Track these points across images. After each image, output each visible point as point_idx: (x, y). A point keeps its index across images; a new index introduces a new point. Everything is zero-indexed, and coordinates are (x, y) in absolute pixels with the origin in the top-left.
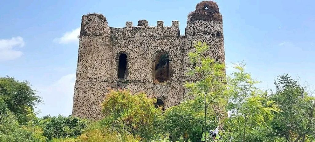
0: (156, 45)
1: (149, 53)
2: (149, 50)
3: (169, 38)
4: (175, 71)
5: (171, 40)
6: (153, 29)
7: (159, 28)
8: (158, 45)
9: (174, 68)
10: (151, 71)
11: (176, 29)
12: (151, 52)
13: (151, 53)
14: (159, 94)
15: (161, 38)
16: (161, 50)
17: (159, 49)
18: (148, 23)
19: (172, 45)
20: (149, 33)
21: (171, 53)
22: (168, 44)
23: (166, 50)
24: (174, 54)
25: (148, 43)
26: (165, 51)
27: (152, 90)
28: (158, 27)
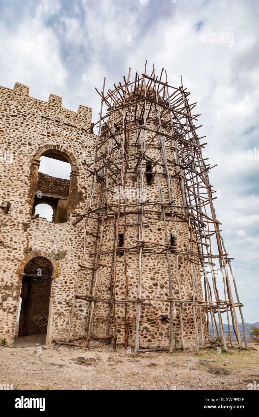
0: (45, 133)
1: (27, 143)
2: (27, 138)
3: (74, 129)
4: (84, 195)
5: (78, 133)
6: (40, 103)
7: (53, 106)
8: (48, 133)
9: (83, 191)
10: (26, 183)
11: (88, 120)
12: (32, 143)
13: (30, 144)
14: (43, 245)
15: (57, 123)
16: (55, 146)
17: (52, 142)
18: (28, 89)
19: (80, 143)
20: (30, 106)
21: (76, 158)
22: (73, 140)
23: (67, 148)
24: (83, 162)
25: (25, 123)
26: (64, 150)
27: (25, 231)
28: (52, 104)
